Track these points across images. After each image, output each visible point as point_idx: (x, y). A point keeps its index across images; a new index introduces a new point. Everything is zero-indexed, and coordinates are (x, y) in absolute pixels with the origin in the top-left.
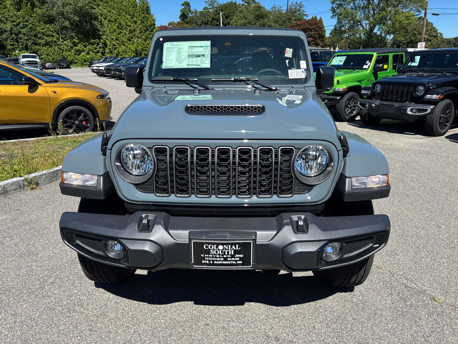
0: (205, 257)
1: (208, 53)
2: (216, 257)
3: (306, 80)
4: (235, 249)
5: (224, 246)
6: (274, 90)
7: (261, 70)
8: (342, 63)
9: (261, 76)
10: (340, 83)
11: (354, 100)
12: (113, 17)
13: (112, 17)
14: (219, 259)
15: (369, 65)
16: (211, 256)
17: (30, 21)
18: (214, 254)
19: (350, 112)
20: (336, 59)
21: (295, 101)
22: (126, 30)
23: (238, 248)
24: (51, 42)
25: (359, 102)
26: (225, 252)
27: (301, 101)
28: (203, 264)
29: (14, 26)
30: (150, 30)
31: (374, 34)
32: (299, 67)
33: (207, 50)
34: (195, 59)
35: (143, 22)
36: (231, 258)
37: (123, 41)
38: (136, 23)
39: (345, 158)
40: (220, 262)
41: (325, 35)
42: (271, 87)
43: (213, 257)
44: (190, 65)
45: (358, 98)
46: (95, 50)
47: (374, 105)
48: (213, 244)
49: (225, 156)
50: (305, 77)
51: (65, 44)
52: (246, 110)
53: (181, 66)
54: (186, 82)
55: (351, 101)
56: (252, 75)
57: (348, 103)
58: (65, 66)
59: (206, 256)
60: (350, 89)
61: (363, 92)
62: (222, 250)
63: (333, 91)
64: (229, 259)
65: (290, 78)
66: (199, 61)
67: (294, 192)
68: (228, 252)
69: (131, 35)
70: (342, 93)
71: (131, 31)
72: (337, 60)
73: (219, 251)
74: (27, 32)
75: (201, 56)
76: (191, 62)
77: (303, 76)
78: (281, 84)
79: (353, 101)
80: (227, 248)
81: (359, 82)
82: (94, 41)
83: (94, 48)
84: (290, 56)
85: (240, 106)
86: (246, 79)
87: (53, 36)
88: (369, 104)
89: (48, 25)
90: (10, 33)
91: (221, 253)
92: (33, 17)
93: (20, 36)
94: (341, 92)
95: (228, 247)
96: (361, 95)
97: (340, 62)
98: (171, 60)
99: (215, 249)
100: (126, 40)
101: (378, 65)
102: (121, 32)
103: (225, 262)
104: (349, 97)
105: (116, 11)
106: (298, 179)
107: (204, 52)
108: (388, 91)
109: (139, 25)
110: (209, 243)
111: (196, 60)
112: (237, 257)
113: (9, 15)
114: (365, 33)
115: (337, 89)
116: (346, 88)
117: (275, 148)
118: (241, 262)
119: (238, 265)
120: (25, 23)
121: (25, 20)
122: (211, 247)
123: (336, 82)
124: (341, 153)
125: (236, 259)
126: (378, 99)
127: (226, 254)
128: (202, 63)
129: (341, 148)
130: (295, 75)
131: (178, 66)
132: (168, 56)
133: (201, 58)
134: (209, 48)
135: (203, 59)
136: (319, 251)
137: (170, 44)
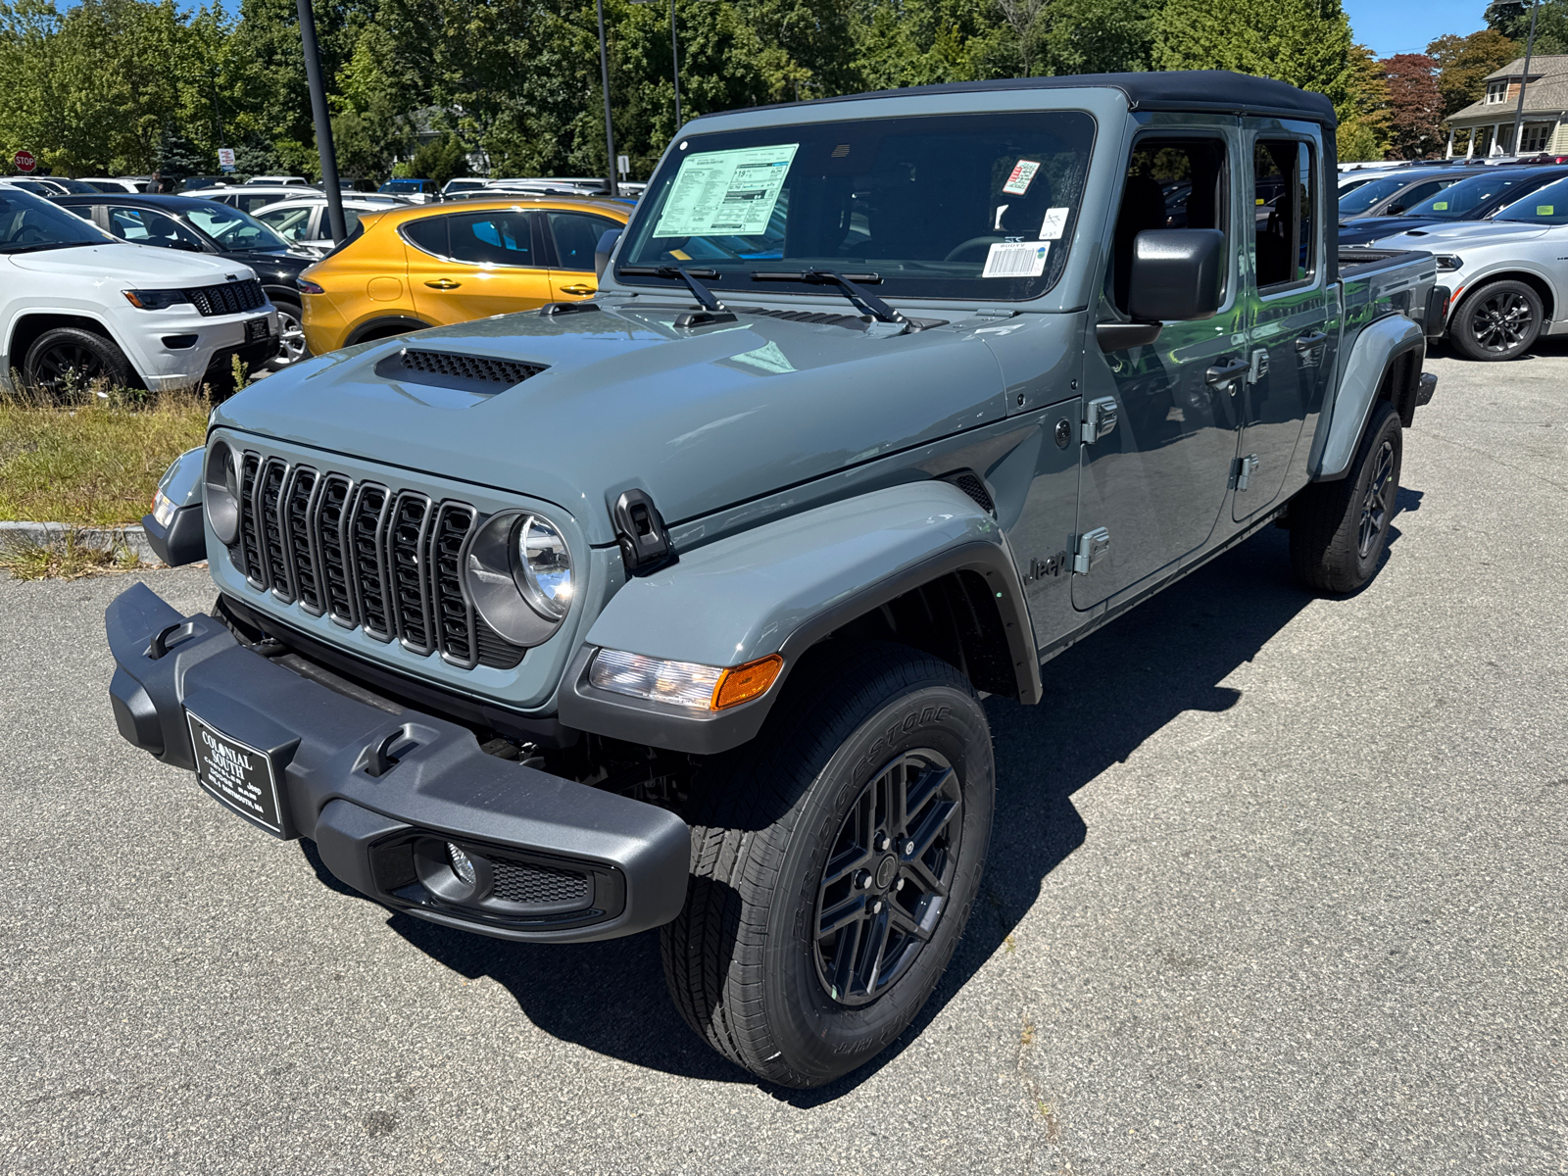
0: (209, 765)
1: (777, 184)
2: (222, 774)
3: (1039, 285)
4: (243, 765)
5: (225, 750)
12: (1202, 42)
13: (1197, 41)
14: (226, 782)
16: (216, 767)
26: (230, 767)
30: (1323, 77)
32: (1033, 235)
33: (780, 176)
34: (738, 207)
35: (1300, 52)
36: (242, 787)
38: (1273, 55)
40: (230, 791)
43: (218, 771)
44: (719, 226)
50: (1039, 273)
53: (696, 231)
59: (210, 762)
62: (225, 758)
64: (239, 789)
65: (986, 274)
66: (746, 212)
67: (479, 655)
68: (235, 770)
73: (222, 760)
75: (756, 197)
76: (725, 215)
77: (1036, 269)
80: (231, 757)
84: (1022, 191)
91: (225, 767)
92: (959, 64)
95: (232, 754)
99: (216, 749)
105: (1216, 18)
107: (771, 183)
109: (1282, 60)
110: (207, 731)
111: (741, 210)
112: (251, 792)
113: (896, 66)
118: (261, 809)
122: (211, 742)
125: (251, 796)
127: (233, 772)
128: (748, 221)
129: (614, 539)
130: (1009, 265)
131: (690, 230)
132: (679, 199)
133: (755, 201)
134: (785, 170)
135: (757, 204)
136: (377, 843)
137: (696, 161)
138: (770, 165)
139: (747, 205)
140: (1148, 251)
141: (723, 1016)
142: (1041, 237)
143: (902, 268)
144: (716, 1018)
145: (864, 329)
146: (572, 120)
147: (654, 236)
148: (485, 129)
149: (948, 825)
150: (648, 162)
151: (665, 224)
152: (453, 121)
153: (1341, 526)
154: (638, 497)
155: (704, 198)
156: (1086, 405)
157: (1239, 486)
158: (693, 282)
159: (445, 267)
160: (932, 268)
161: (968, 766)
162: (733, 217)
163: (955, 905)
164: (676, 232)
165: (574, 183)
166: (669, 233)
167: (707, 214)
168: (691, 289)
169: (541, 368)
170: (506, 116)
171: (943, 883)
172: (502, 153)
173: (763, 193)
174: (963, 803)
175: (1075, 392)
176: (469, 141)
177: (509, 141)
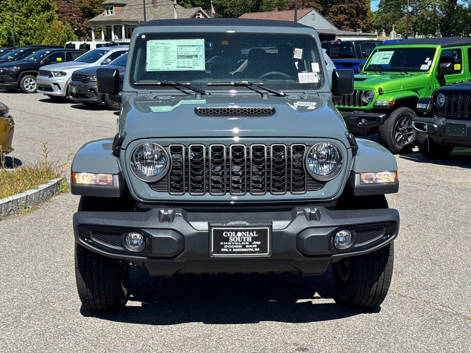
0: (224, 245)
1: (202, 53)
2: (235, 245)
3: (319, 85)
4: (252, 235)
5: (242, 233)
6: (282, 96)
7: (266, 72)
8: (387, 62)
9: (266, 80)
10: (384, 92)
11: (407, 120)
14: (237, 246)
15: (430, 64)
16: (230, 243)
18: (233, 242)
19: (402, 139)
20: (378, 56)
21: (308, 107)
23: (256, 235)
25: (413, 122)
26: (243, 239)
27: (315, 107)
28: (222, 253)
31: (458, 8)
32: (310, 71)
33: (201, 50)
34: (186, 60)
36: (249, 245)
39: (354, 157)
40: (238, 250)
41: (368, 9)
42: (279, 93)
43: (232, 245)
44: (181, 67)
45: (413, 116)
47: (436, 126)
48: (232, 231)
49: (239, 153)
50: (318, 82)
52: (257, 112)
53: (170, 69)
54: (176, 87)
55: (403, 121)
56: (255, 79)
57: (399, 125)
59: (225, 243)
60: (399, 103)
61: (419, 106)
62: (241, 237)
63: (374, 106)
64: (247, 246)
65: (300, 82)
66: (191, 62)
67: (307, 189)
68: (246, 239)
70: (388, 108)
72: (380, 57)
73: (238, 238)
75: (193, 57)
76: (182, 64)
77: (316, 80)
78: (290, 89)
79: (405, 122)
80: (245, 235)
81: (415, 91)
84: (300, 58)
85: (250, 108)
86: (248, 83)
88: (429, 124)
91: (239, 241)
94: (386, 106)
95: (247, 233)
96: (417, 111)
97: (384, 60)
98: (157, 61)
99: (234, 236)
101: (443, 65)
103: (243, 250)
104: (399, 115)
106: (310, 176)
107: (196, 52)
108: (456, 104)
110: (228, 231)
111: (188, 61)
112: (255, 244)
114: (441, 6)
115: (379, 102)
116: (393, 101)
117: (287, 145)
118: (258, 249)
119: (255, 252)
122: (230, 234)
123: (378, 91)
124: (350, 150)
125: (254, 246)
126: (443, 117)
127: (245, 241)
130: (307, 79)
132: (152, 57)
133: (193, 59)
135: (196, 60)
136: (330, 236)
142: (313, 71)
151: (150, 66)
164: (159, 69)
166: (155, 69)
173: (196, 56)
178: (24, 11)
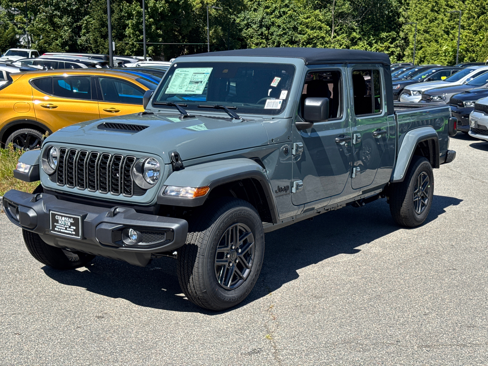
0: (56, 225)
1: (206, 80)
2: (61, 226)
4: (71, 221)
5: (65, 218)
14: (63, 228)
17: (291, 6)
18: (61, 224)
22: (445, 15)
23: (73, 221)
24: (316, 37)
26: (65, 223)
28: (56, 231)
29: (267, 14)
33: (206, 77)
34: (193, 85)
36: (69, 228)
37: (436, 35)
40: (64, 231)
44: (188, 91)
46: (387, 50)
48: (60, 215)
49: (94, 159)
51: (338, 40)
58: (328, 78)
66: (196, 87)
68: (67, 223)
69: (452, 23)
71: (453, 16)
73: (63, 222)
74: (284, 23)
76: (189, 88)
82: (387, 34)
83: (386, 47)
87: (320, 28)
89: (317, 12)
90: (259, 25)
91: (63, 224)
93: (273, 29)
95: (67, 219)
98: (175, 86)
99: (61, 219)
100: (442, 32)
102: (436, 18)
107: (203, 79)
118: (74, 233)
120: (282, 10)
121: (284, 4)
122: (59, 218)
125: (72, 230)
128: (197, 90)
129: (170, 162)
130: (272, 105)
131: (178, 92)
132: (174, 82)
133: (199, 84)
134: (208, 75)
135: (200, 85)
136: (113, 231)
137: (180, 70)
138: (204, 73)
139: (197, 85)
140: (309, 103)
141: (192, 279)
142: (280, 98)
143: (243, 105)
144: (191, 280)
145: (231, 121)
146: (81, 19)
147: (166, 93)
148: (30, 22)
149: (251, 248)
150: (123, 44)
151: (169, 89)
152: (11, 16)
153: (405, 200)
154: (176, 153)
155: (183, 82)
156: (293, 144)
157: (353, 177)
158: (179, 107)
159: (48, 99)
160: (252, 105)
161: (256, 233)
162: (192, 88)
163: (253, 273)
164: (173, 92)
165: (89, 57)
166: (171, 92)
167: (183, 87)
168: (178, 109)
169: (147, 127)
170: (42, 15)
171: (250, 265)
172: (39, 35)
173: (201, 82)
174: (255, 244)
175: (289, 140)
176: (19, 28)
177: (43, 29)
178: (473, 29)
